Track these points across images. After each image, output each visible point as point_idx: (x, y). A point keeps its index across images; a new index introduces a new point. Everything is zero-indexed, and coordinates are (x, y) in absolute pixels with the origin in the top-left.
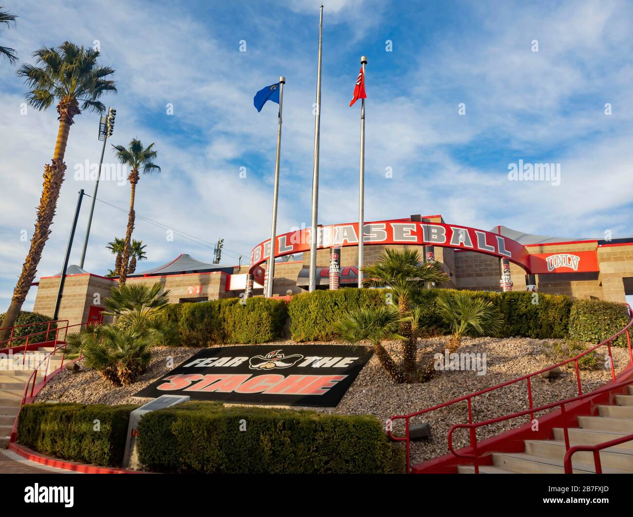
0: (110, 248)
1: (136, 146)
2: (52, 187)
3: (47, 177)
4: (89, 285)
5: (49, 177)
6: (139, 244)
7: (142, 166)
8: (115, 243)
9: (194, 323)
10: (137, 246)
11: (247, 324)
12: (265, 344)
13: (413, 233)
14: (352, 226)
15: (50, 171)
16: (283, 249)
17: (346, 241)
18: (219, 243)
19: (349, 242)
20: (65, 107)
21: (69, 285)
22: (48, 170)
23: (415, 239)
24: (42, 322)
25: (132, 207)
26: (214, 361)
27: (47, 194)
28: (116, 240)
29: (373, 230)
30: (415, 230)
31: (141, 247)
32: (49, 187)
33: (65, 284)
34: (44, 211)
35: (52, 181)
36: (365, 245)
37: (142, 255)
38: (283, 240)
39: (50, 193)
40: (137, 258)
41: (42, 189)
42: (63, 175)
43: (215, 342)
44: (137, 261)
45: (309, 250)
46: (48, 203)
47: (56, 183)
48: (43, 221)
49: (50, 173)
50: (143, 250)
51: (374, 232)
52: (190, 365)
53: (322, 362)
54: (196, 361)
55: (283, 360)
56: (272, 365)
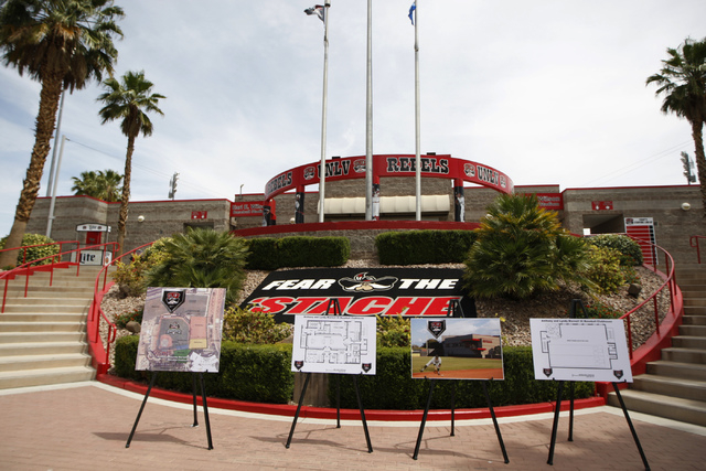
26: (296, 283)
52: (268, 287)
53: (422, 284)
54: (275, 284)
55: (377, 283)
56: (367, 288)
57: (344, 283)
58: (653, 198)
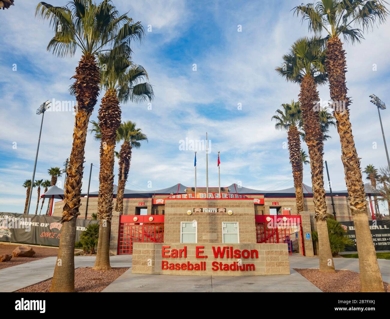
17: (210, 198)
51: (218, 196)
58: (291, 201)
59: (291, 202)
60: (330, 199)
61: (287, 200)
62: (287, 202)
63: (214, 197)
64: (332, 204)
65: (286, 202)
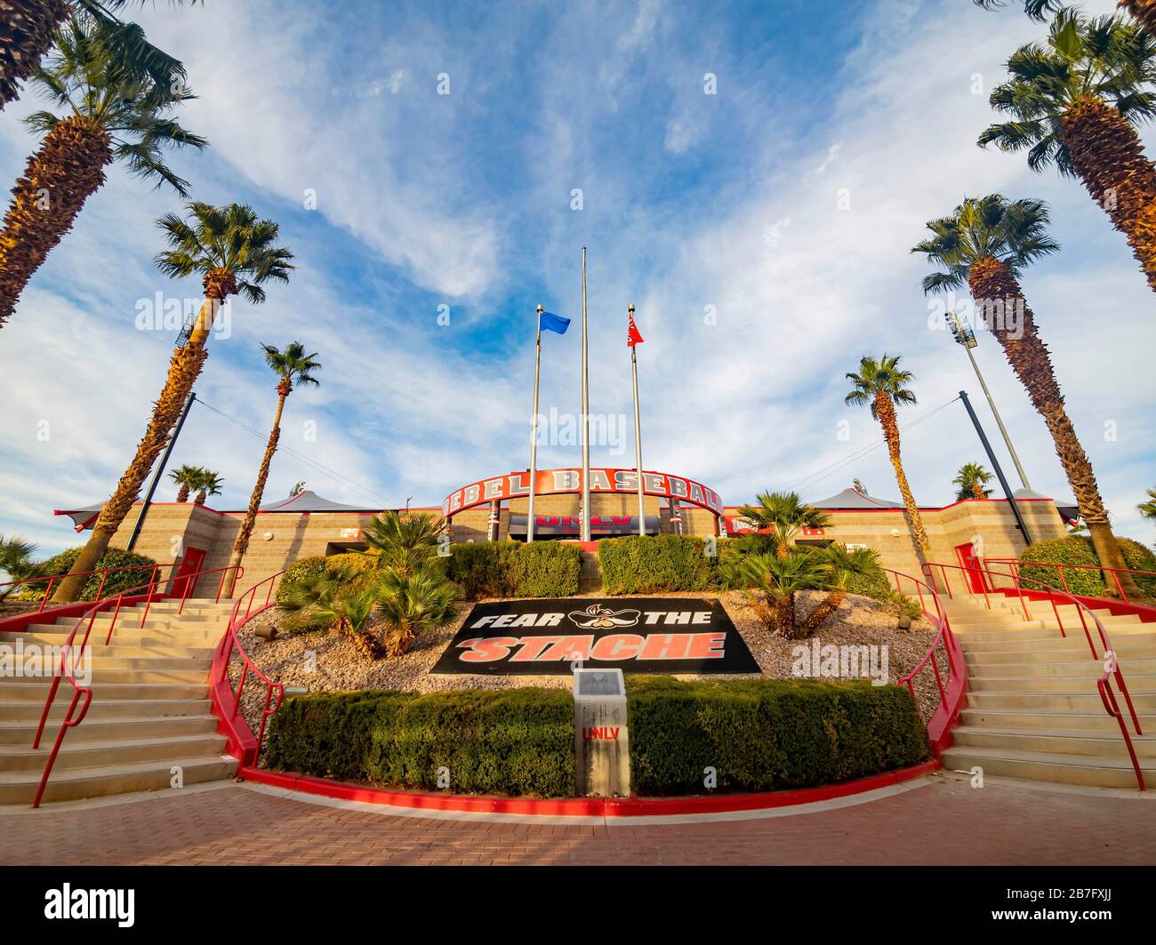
0: (174, 476)
1: (296, 351)
2: (183, 377)
3: (177, 362)
4: (191, 517)
5: (182, 364)
6: (214, 475)
7: (296, 375)
8: (182, 471)
9: (454, 570)
10: (211, 478)
11: (547, 572)
12: (569, 597)
13: (662, 485)
14: (604, 471)
15: (185, 357)
16: (515, 489)
17: (597, 487)
18: (298, 486)
19: (601, 488)
20: (219, 280)
21: (154, 517)
22: (181, 354)
23: (664, 491)
24: (141, 565)
25: (277, 424)
26: (514, 619)
27: (175, 387)
28: (185, 468)
29: (626, 477)
30: (663, 482)
31: (215, 479)
32: (179, 377)
33: (148, 514)
34: (166, 408)
35: (184, 370)
36: (591, 492)
37: (216, 490)
38: (516, 481)
39: (179, 385)
40: (208, 491)
41: (166, 378)
42: (200, 366)
43: (490, 595)
44: (207, 497)
45: (528, 496)
46: (175, 398)
47: (190, 374)
48: (162, 421)
49: (184, 360)
50: (217, 484)
51: (626, 480)
52: (478, 625)
53: (671, 618)
54: (485, 620)
55: (617, 617)
56: (608, 623)
57: (575, 617)
58: (863, 524)
59: (864, 527)
60: (1005, 508)
61: (851, 519)
62: (851, 527)
63: (613, 486)
64: (1017, 527)
65: (848, 524)
